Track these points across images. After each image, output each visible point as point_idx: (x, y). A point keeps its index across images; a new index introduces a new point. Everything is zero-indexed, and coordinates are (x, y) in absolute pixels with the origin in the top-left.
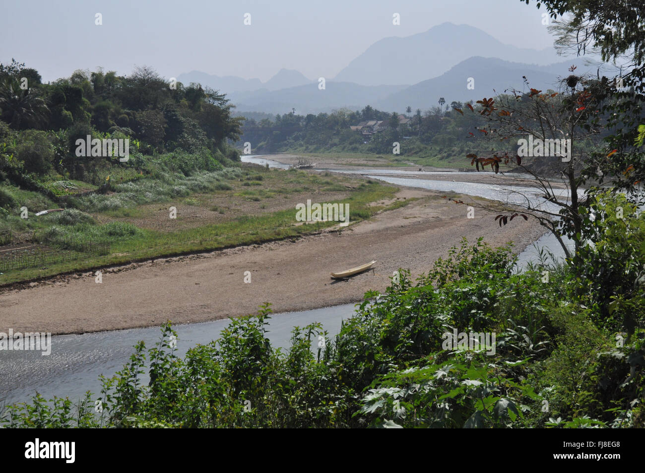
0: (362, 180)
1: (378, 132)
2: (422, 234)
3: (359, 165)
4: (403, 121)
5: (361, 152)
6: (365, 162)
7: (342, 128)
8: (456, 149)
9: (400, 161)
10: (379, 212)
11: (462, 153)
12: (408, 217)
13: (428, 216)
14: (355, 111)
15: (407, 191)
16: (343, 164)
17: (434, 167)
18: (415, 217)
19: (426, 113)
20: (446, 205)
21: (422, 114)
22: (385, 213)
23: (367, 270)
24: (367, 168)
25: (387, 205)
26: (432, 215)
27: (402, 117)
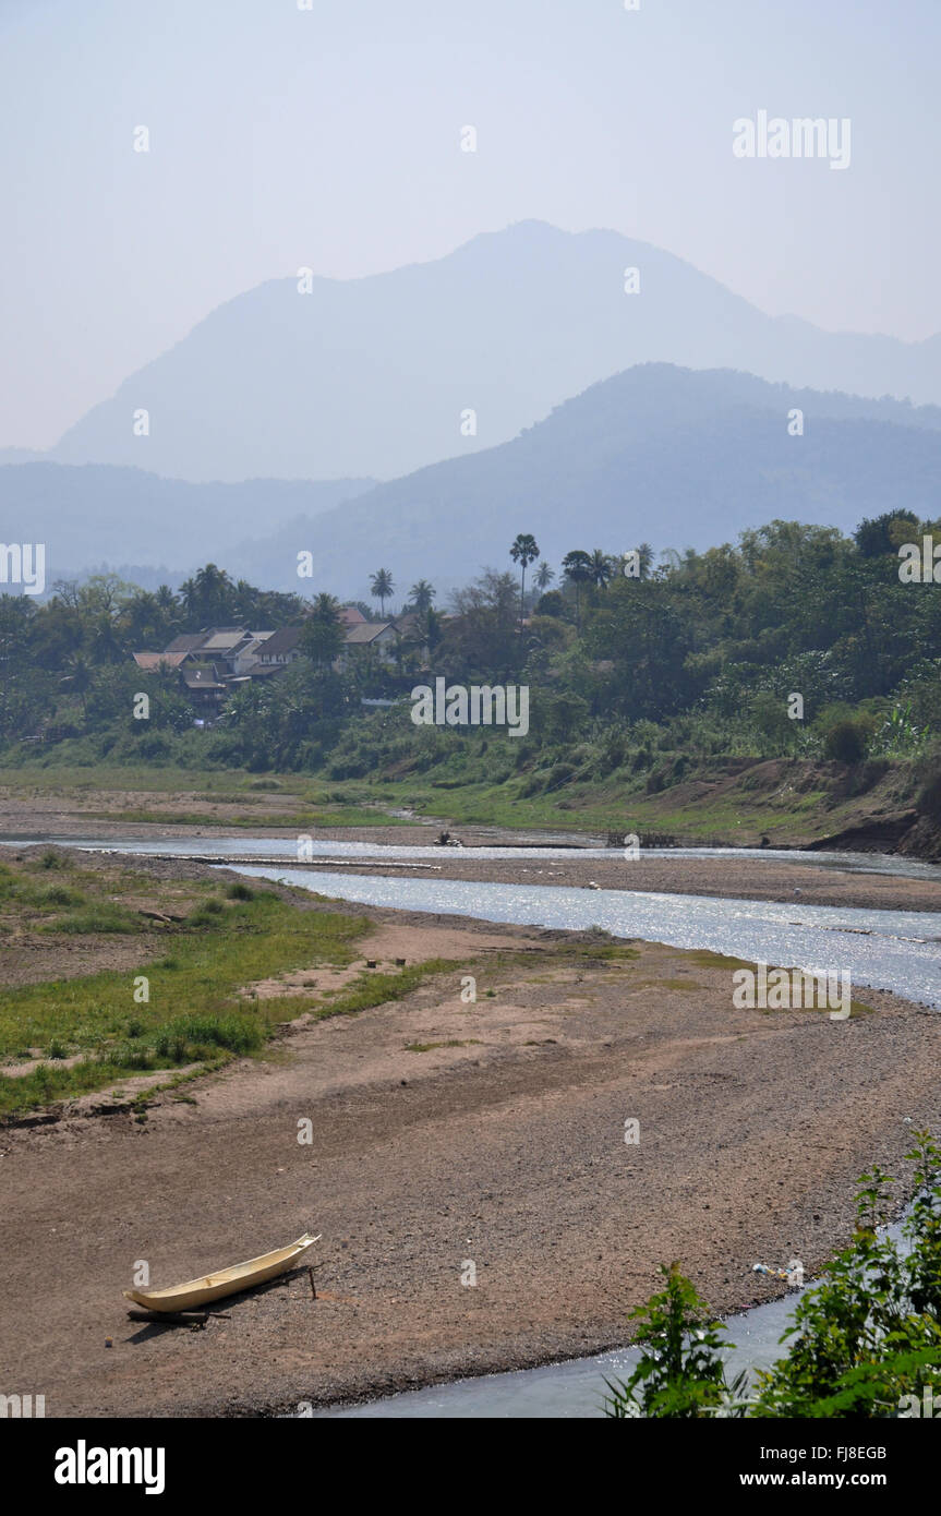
0: (205, 883)
1: (255, 678)
2: (494, 1115)
3: (181, 820)
4: (361, 634)
5: (181, 763)
6: (203, 808)
7: (98, 660)
8: (591, 749)
9: (354, 802)
10: (296, 1023)
11: (614, 767)
12: (424, 1042)
13: (512, 1039)
14: (153, 589)
15: (404, 932)
16: (110, 817)
17: (501, 825)
18: (455, 1043)
19: (459, 598)
20: (577, 988)
21: (439, 603)
22: (323, 1024)
23: (283, 1276)
24: (217, 831)
25: (329, 994)
26: (524, 1032)
27: (354, 616)
